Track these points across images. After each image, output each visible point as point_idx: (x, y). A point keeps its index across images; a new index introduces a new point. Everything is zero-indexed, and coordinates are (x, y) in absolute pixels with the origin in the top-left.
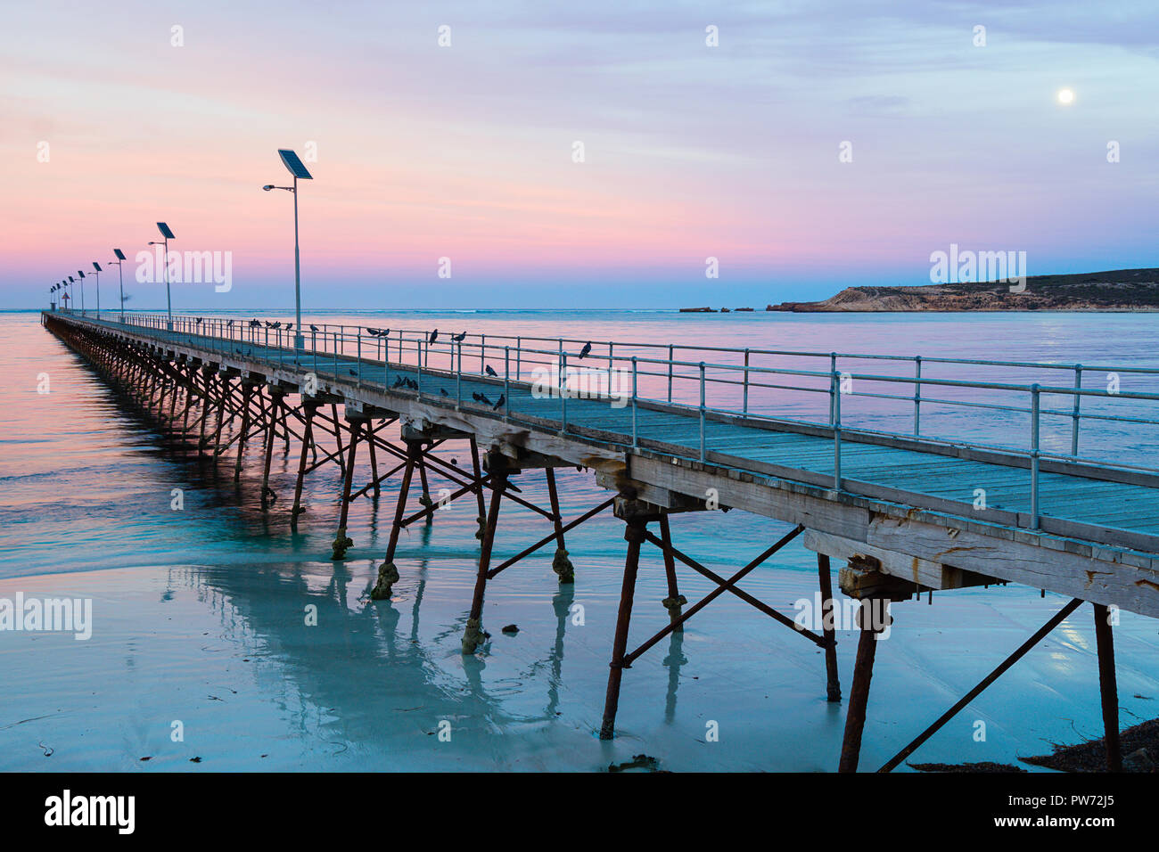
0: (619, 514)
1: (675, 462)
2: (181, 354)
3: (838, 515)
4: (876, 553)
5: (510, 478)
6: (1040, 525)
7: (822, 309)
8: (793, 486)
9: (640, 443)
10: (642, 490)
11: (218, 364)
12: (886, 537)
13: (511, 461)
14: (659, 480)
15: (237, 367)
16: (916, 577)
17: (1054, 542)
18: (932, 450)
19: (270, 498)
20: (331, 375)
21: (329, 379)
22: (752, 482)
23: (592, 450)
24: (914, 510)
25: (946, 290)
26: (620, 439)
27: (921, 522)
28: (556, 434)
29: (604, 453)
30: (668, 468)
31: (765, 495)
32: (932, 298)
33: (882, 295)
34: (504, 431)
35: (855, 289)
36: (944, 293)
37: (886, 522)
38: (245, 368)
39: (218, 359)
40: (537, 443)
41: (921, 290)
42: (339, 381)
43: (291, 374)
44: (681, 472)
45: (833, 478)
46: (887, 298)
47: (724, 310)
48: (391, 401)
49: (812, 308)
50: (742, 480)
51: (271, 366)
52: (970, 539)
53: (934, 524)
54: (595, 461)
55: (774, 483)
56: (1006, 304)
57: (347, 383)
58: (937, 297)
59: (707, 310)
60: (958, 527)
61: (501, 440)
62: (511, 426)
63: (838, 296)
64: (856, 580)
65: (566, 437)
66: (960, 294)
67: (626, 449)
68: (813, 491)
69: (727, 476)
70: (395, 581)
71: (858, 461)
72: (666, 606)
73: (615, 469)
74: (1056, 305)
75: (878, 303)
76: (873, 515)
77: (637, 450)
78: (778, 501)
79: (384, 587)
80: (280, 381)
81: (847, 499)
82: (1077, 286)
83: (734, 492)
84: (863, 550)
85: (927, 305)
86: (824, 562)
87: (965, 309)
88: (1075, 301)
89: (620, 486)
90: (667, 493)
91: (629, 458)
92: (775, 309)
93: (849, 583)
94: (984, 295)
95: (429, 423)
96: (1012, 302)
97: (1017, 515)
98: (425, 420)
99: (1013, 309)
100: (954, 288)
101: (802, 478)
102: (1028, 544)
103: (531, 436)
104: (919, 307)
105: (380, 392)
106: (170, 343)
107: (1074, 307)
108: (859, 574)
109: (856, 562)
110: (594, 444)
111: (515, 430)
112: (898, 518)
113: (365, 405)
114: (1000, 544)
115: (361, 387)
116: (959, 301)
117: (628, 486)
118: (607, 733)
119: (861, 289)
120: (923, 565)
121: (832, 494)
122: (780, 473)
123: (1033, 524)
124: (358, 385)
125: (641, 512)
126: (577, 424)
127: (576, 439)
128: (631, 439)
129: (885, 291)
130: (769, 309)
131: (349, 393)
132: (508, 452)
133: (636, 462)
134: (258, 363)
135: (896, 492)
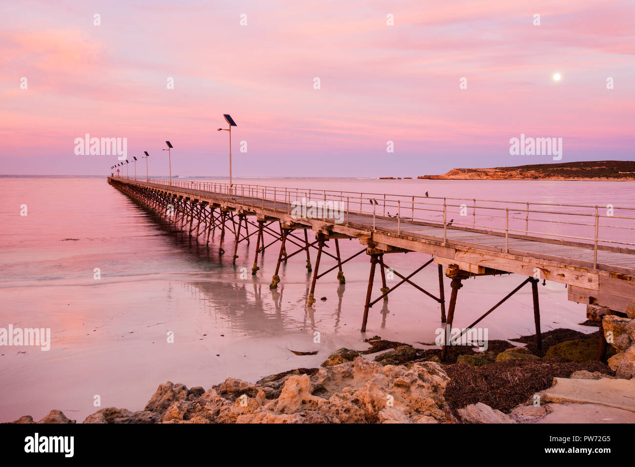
0: (369, 254)
1: (389, 235)
2: (180, 196)
3: (445, 251)
4: (457, 263)
5: (326, 242)
6: (508, 252)
7: (442, 178)
8: (430, 242)
9: (376, 228)
10: (377, 245)
11: (198, 200)
12: (461, 258)
13: (326, 236)
14: (383, 241)
15: (207, 201)
16: (470, 270)
17: (513, 257)
18: (479, 231)
19: (222, 252)
20: (250, 204)
21: (250, 206)
22: (416, 241)
23: (358, 231)
24: (470, 249)
25: (497, 170)
26: (368, 227)
27: (472, 252)
28: (344, 226)
29: (363, 232)
30: (386, 237)
31: (420, 245)
32: (490, 174)
33: (468, 172)
34: (324, 225)
35: (457, 170)
36: (496, 172)
37: (461, 253)
38: (211, 202)
39: (198, 198)
40: (336, 230)
41: (486, 170)
42: (254, 207)
43: (232, 204)
44: (391, 238)
45: (443, 239)
46: (471, 174)
47: (399, 178)
48: (277, 214)
49: (437, 178)
50: (412, 240)
51: (223, 200)
52: (487, 257)
53: (476, 253)
54: (359, 235)
55: (424, 241)
56: (523, 177)
57: (258, 207)
58: (493, 173)
59: (392, 178)
60: (483, 253)
61: (323, 228)
62: (327, 223)
63: (449, 173)
64: (451, 272)
65: (348, 227)
66: (503, 172)
67: (371, 231)
68: (437, 244)
69: (408, 239)
70: (279, 282)
71: (452, 235)
72: (382, 291)
73: (367, 238)
74: (546, 177)
75: (467, 176)
76: (456, 250)
77: (375, 231)
78: (425, 247)
79: (275, 284)
80: (227, 207)
81: (448, 246)
82: (555, 169)
83: (410, 245)
84: (453, 262)
85: (488, 177)
86: (440, 267)
87: (505, 179)
88: (554, 176)
89: (368, 244)
90: (386, 246)
91: (372, 234)
92: (422, 178)
93: (448, 273)
94: (514, 173)
95: (293, 222)
96: (526, 176)
97: (502, 249)
98: (292, 221)
99: (527, 179)
100: (501, 169)
101: (433, 239)
102: (504, 258)
103: (334, 226)
104: (485, 178)
105: (272, 211)
106: (174, 191)
107: (554, 178)
108: (452, 270)
109: (451, 266)
110: (359, 229)
111: (328, 224)
112: (464, 251)
113: (265, 216)
114: (496, 258)
115: (264, 209)
116: (503, 175)
117: (372, 243)
118: (363, 330)
119: (459, 169)
120: (472, 266)
121: (443, 244)
122: (426, 238)
123: (506, 252)
124: (263, 208)
125: (376, 253)
126: (353, 222)
127: (352, 227)
128: (373, 227)
129: (470, 171)
130: (419, 178)
131: (258, 211)
132: (325, 233)
133: (374, 235)
134: (217, 199)
135: (464, 243)
